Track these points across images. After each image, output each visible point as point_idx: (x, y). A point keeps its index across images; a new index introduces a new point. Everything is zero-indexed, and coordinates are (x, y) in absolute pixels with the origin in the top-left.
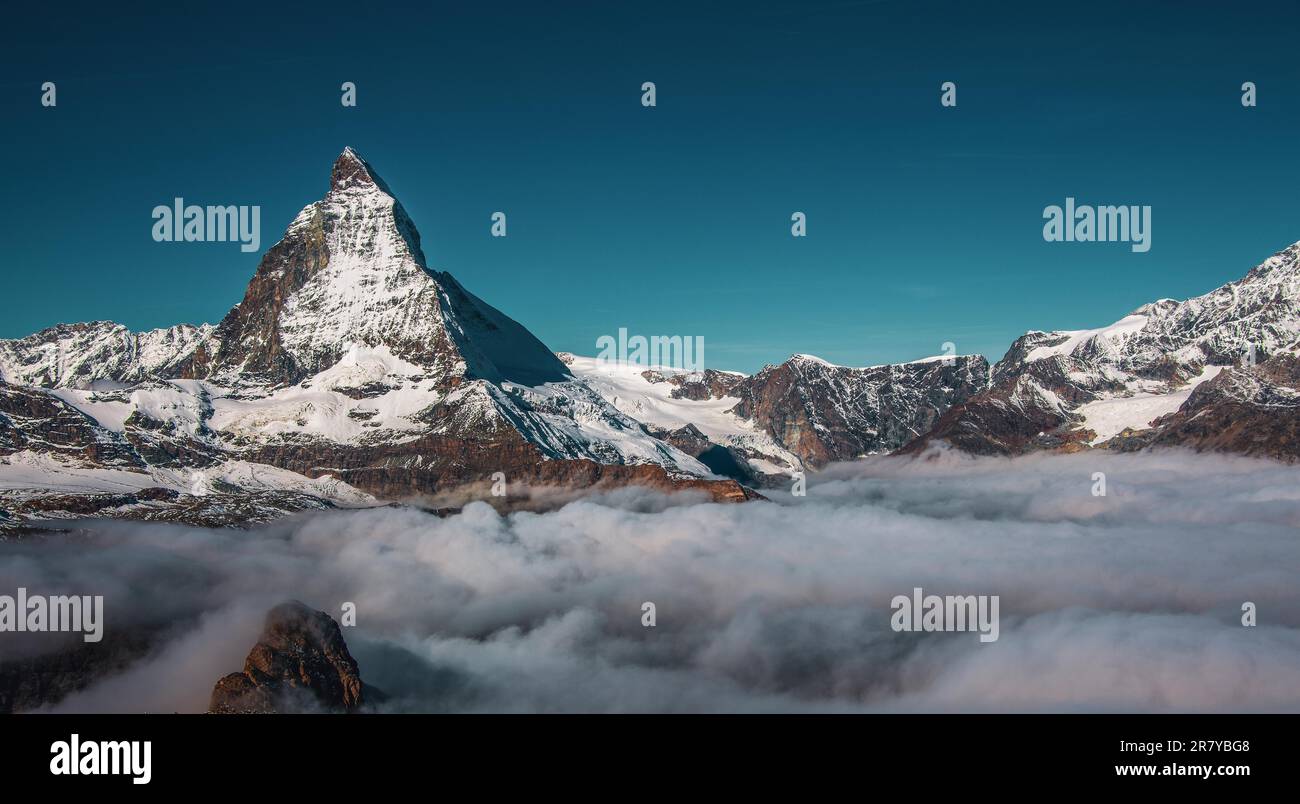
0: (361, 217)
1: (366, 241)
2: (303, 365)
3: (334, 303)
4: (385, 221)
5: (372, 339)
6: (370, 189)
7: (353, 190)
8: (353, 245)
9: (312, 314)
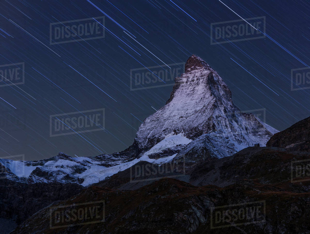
0: (193, 81)
2: (142, 147)
4: (203, 80)
5: (178, 130)
6: (201, 70)
7: (193, 71)
8: (186, 92)
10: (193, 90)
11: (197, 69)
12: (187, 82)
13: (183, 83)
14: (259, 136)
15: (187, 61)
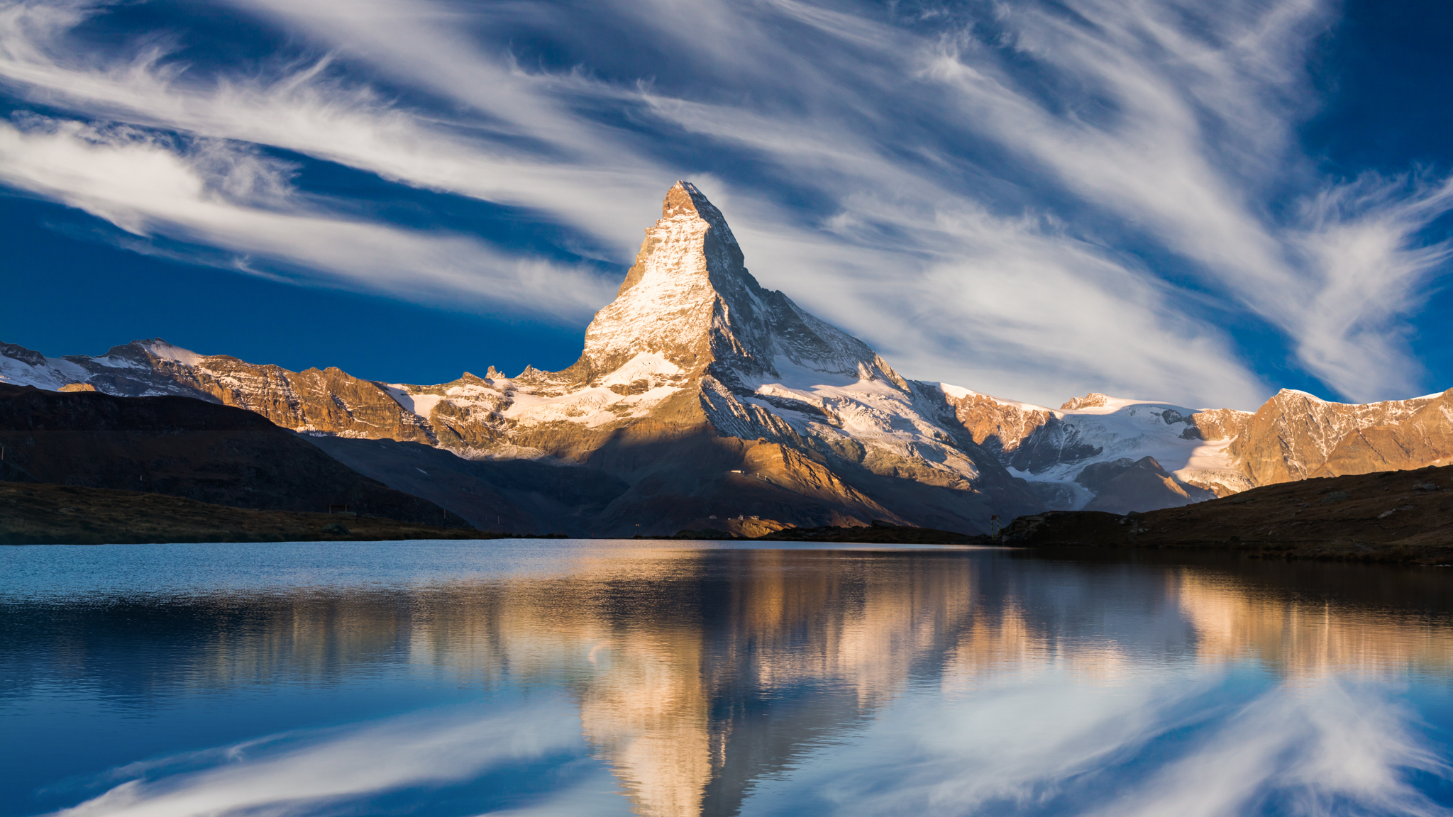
0: (678, 241)
1: (676, 261)
2: (597, 366)
3: (633, 314)
4: (697, 243)
5: (655, 344)
6: (692, 217)
7: (677, 217)
8: (666, 265)
9: (615, 324)
10: (678, 264)
11: (684, 213)
12: (666, 242)
13: (659, 241)
14: (788, 336)
15: (668, 194)
